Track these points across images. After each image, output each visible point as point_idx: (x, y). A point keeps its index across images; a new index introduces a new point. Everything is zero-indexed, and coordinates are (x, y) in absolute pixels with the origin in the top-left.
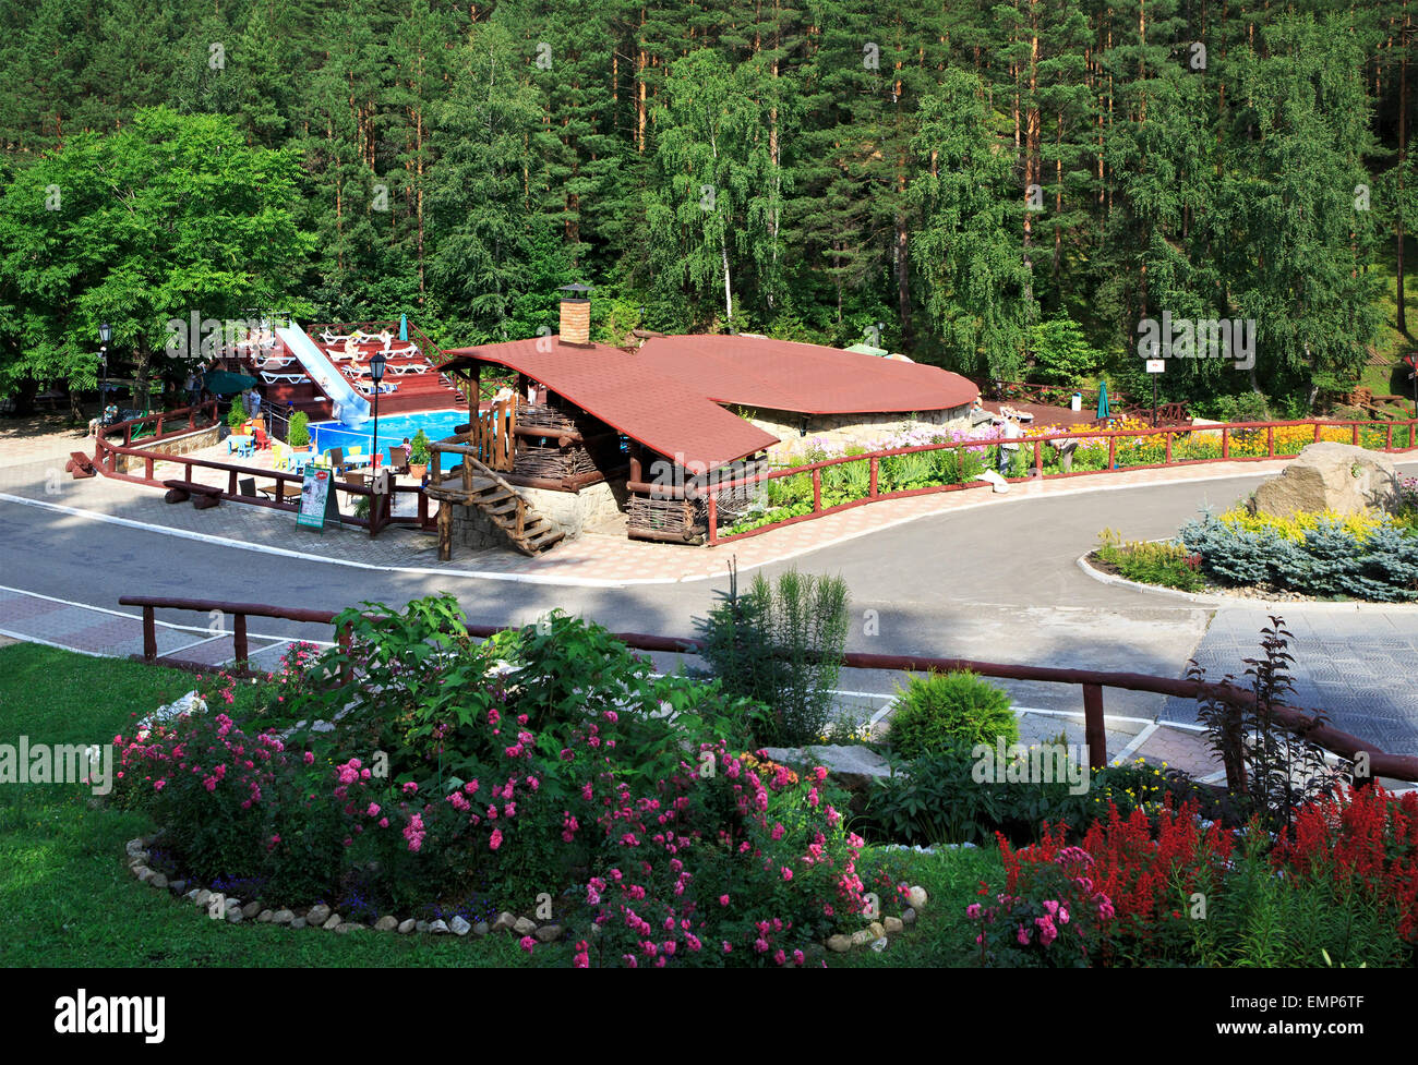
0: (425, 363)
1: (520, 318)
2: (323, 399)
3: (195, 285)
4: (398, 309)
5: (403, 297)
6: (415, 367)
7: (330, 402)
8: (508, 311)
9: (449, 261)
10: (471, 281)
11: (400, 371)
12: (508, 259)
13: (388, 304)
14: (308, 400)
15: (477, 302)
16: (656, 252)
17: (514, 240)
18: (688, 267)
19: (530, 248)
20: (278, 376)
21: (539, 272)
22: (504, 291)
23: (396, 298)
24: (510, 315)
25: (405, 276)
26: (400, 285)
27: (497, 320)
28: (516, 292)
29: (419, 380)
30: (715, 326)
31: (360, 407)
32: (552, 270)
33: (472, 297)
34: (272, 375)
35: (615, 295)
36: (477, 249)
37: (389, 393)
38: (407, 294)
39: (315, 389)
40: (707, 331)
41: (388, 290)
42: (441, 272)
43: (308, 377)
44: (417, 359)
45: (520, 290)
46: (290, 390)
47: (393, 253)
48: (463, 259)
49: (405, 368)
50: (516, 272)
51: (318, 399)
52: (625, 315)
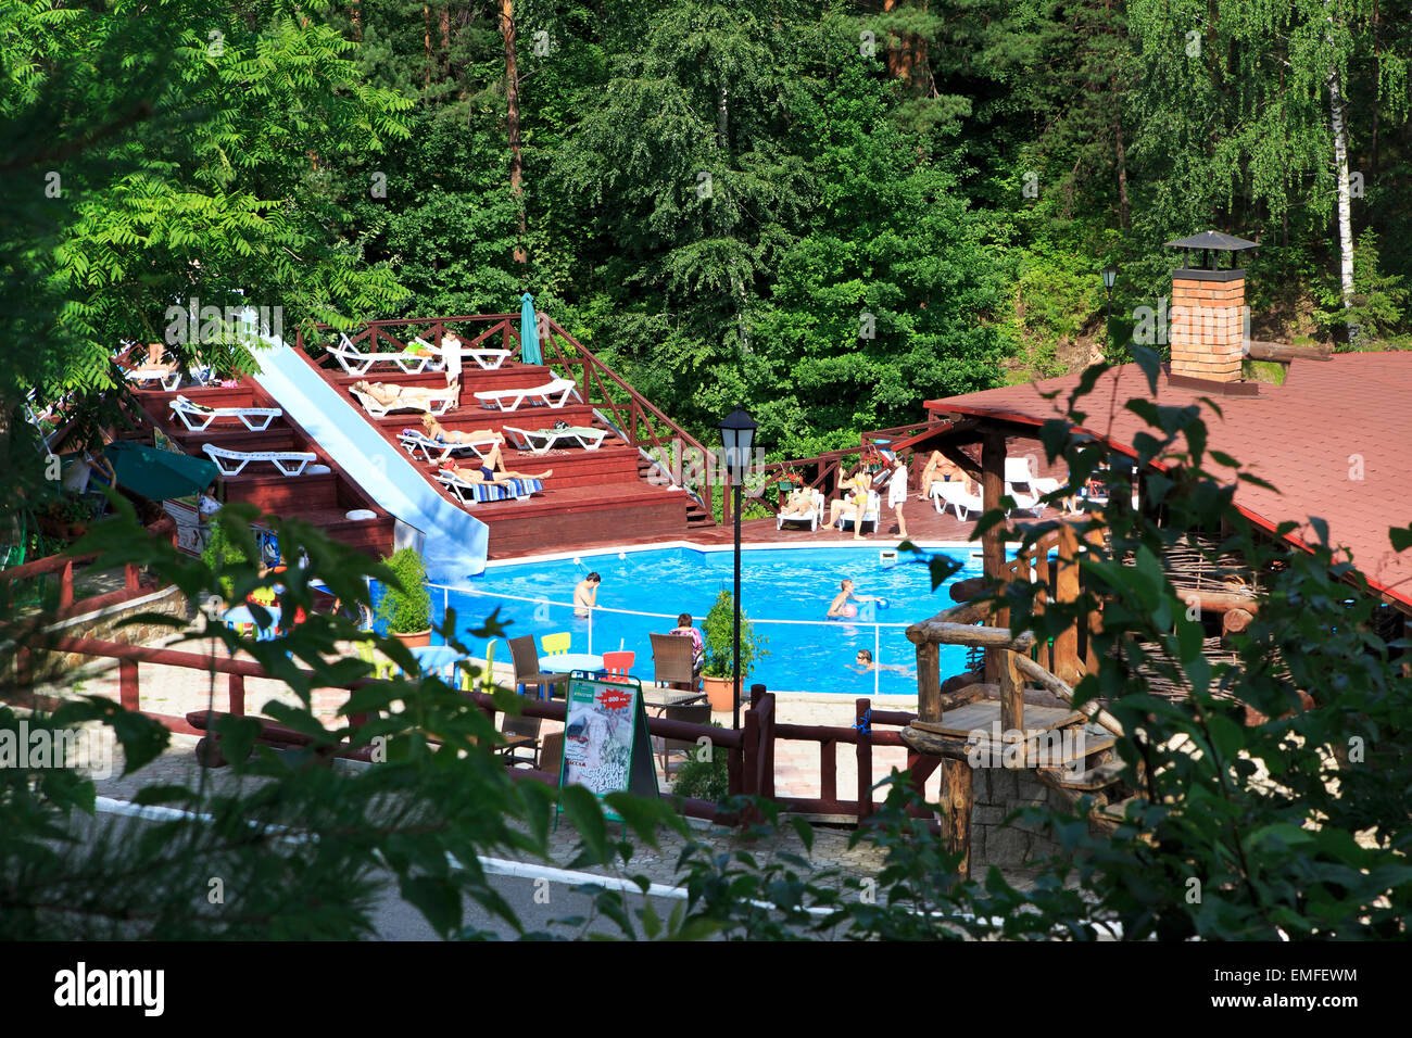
0: (595, 422)
1: (796, 300)
2: (369, 515)
3: (143, 230)
4: (470, 279)
5: (481, 247)
6: (576, 432)
7: (388, 522)
8: (761, 284)
9: (601, 148)
10: (665, 206)
11: (540, 443)
12: (757, 143)
13: (442, 264)
14: (334, 519)
15: (682, 260)
16: (1156, 119)
17: (772, 94)
18: (1245, 159)
19: (816, 114)
20: (247, 457)
21: (839, 178)
22: (748, 229)
23: (460, 250)
24: (765, 294)
25: (480, 190)
26: (470, 215)
27: (730, 309)
28: (781, 232)
29: (590, 467)
30: (1305, 320)
31: (459, 535)
32: (877, 174)
33: (665, 247)
34: (233, 455)
35: (1023, 238)
36: (676, 117)
37: (523, 499)
38: (489, 237)
39: (343, 491)
40: (1282, 333)
41: (440, 227)
42: (582, 179)
43: (322, 460)
44: (576, 413)
45: (790, 226)
46: (281, 493)
47: (450, 128)
48: (640, 146)
49: (552, 437)
50: (778, 179)
51: (358, 515)
52: (1052, 290)
